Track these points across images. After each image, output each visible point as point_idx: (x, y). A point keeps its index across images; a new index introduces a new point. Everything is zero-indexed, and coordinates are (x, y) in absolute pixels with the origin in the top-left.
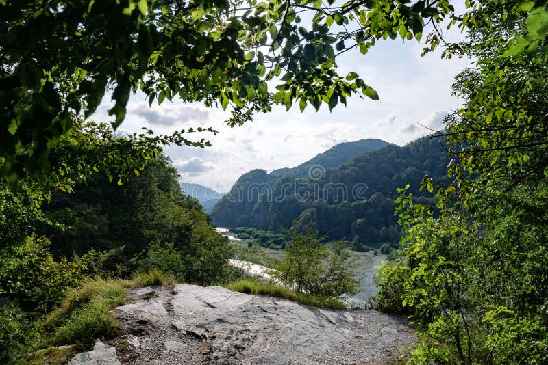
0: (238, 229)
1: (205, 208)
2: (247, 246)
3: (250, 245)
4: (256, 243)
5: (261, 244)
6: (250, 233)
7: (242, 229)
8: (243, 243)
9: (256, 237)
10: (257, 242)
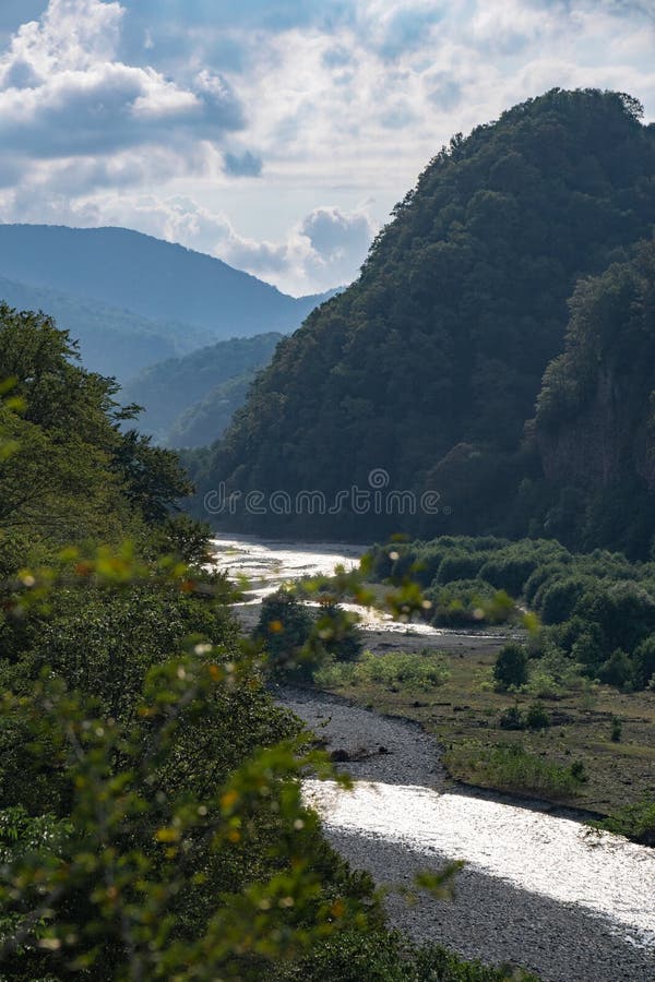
0: (426, 551)
1: (121, 399)
2: (486, 678)
3: (511, 669)
4: (555, 654)
5: (591, 658)
6: (512, 580)
7: (459, 549)
8: (460, 654)
9: (556, 609)
10: (566, 644)
